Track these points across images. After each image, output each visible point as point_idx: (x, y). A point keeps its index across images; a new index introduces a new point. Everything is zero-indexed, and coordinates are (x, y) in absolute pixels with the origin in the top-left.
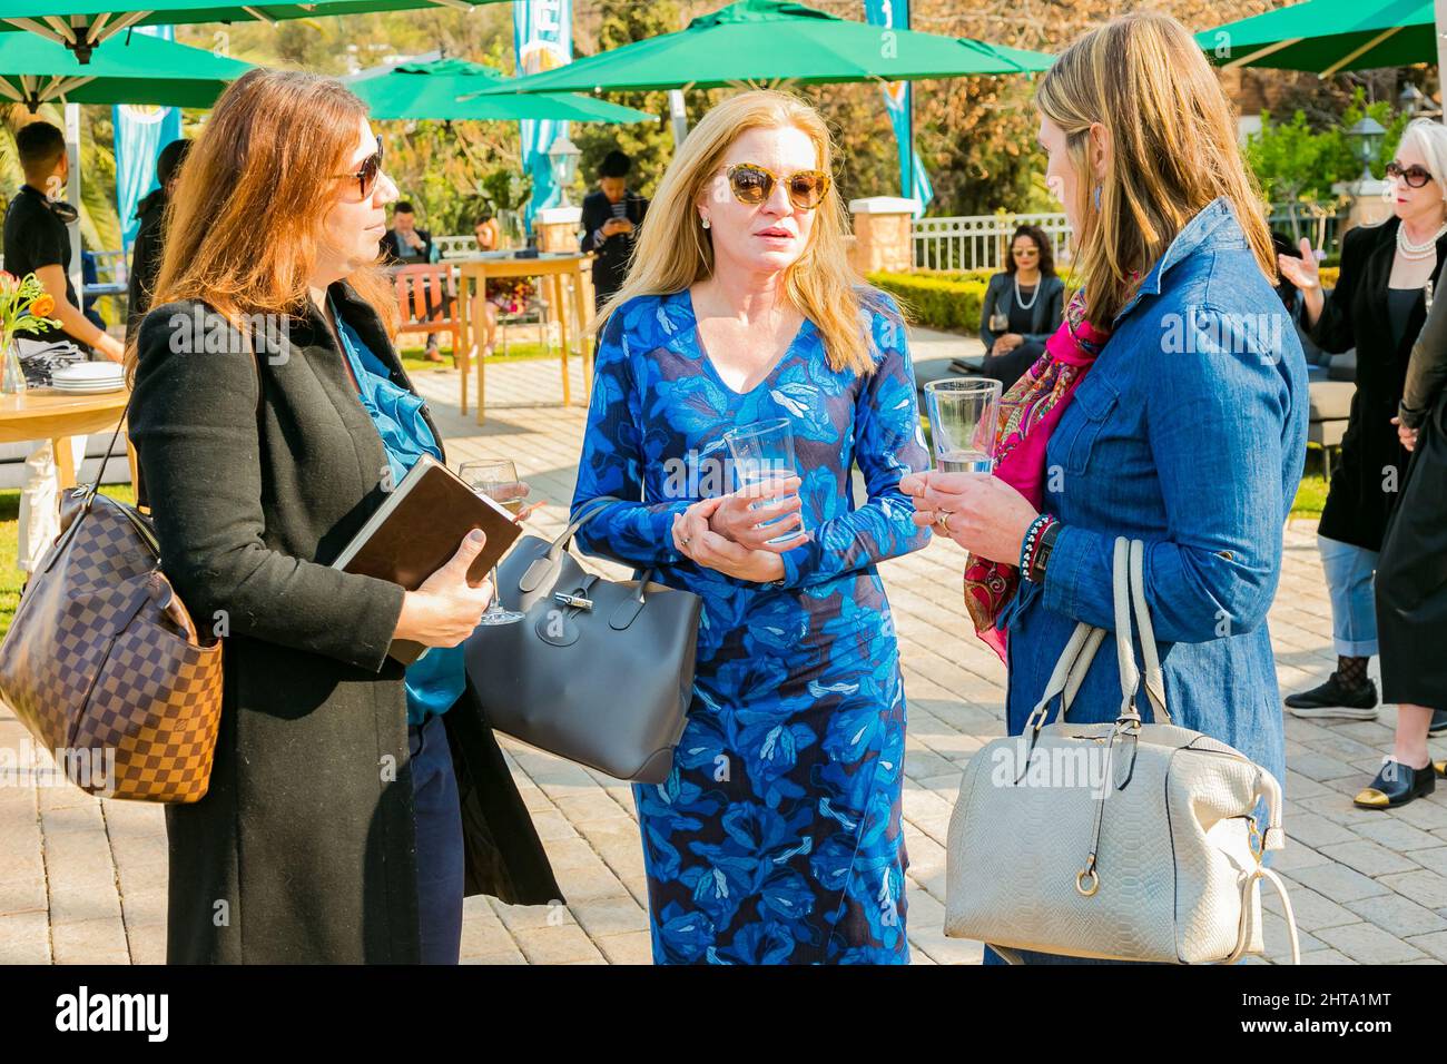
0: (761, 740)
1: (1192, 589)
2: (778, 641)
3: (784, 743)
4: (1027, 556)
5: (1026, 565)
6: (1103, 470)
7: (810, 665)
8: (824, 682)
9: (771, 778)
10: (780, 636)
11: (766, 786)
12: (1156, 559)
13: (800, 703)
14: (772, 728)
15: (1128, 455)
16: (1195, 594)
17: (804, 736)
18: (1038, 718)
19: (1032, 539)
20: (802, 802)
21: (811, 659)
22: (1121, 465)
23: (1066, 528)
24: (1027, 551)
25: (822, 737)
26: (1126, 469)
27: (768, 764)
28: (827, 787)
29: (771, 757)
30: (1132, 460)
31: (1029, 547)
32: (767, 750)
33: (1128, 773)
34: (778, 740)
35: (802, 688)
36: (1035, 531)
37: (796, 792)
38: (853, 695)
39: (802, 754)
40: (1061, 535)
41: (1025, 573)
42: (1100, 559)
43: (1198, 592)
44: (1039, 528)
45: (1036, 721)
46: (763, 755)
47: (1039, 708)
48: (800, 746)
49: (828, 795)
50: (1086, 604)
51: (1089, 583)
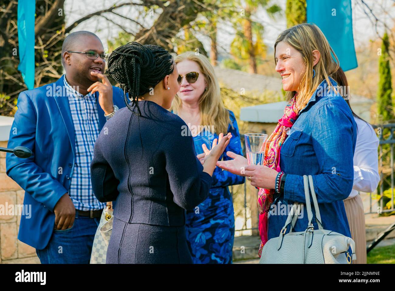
0: (195, 236)
1: (330, 186)
2: (203, 207)
3: (202, 238)
4: (277, 185)
5: (277, 187)
6: (298, 154)
7: (211, 215)
8: (215, 219)
9: (198, 248)
10: (203, 206)
11: (196, 251)
12: (317, 180)
13: (208, 226)
14: (199, 233)
15: (306, 149)
16: (331, 187)
17: (209, 235)
18: (284, 231)
19: (278, 179)
20: (207, 255)
21: (211, 213)
22: (304, 152)
23: (288, 175)
24: (277, 183)
25: (213, 235)
26: (306, 154)
27: (197, 244)
28: (214, 250)
29: (198, 242)
30: (307, 151)
31: (278, 182)
32: (197, 240)
33: (311, 243)
34: (201, 237)
35: (209, 222)
36: (279, 176)
37: (205, 252)
38: (223, 223)
39: (208, 241)
40: (287, 177)
41: (277, 190)
42: (300, 182)
43: (331, 186)
44: (280, 175)
45: (283, 232)
46: (196, 241)
47: (284, 228)
48: (207, 238)
49: (214, 253)
50: (298, 196)
51: (298, 190)
